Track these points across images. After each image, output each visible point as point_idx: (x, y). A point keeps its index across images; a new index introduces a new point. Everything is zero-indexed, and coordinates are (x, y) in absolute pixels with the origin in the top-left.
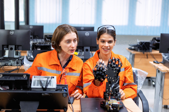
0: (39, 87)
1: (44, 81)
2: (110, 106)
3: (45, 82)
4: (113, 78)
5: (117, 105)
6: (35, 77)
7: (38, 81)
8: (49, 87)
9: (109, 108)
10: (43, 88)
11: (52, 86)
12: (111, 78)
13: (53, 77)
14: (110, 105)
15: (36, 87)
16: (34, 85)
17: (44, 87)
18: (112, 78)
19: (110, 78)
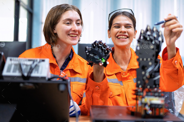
0: (17, 74)
1: (27, 65)
2: (147, 108)
3: (29, 67)
4: (149, 59)
5: (159, 105)
6: (11, 60)
7: (16, 65)
8: (34, 74)
9: (146, 111)
10: (23, 76)
11: (41, 73)
12: (145, 59)
13: (43, 61)
14: (145, 104)
15: (11, 74)
16: (9, 70)
17: (26, 74)
18: (147, 59)
19: (143, 59)
